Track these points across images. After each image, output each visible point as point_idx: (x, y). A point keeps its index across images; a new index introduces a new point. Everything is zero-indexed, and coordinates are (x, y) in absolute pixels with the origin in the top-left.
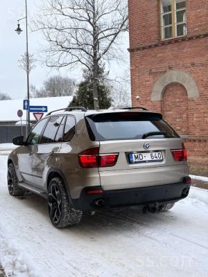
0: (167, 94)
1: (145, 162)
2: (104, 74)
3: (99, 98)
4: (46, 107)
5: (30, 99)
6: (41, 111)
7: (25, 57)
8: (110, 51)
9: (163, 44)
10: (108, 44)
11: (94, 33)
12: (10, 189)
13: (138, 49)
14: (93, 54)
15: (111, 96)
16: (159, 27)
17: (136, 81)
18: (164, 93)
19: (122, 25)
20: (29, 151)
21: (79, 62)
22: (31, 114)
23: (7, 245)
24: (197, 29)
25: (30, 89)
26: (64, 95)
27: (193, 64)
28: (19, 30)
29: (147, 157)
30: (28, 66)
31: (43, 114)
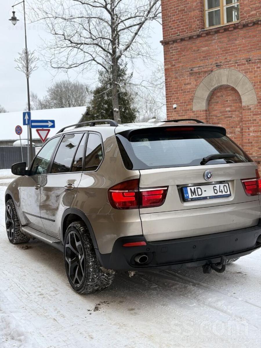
0: (213, 101)
1: (205, 198)
2: (126, 77)
3: (120, 108)
4: (53, 122)
5: (31, 111)
6: (47, 126)
7: (24, 55)
8: (134, 46)
9: (208, 33)
10: (130, 38)
11: (113, 23)
12: (10, 234)
13: (175, 41)
14: (111, 51)
15: (136, 105)
16: (202, 11)
17: (173, 84)
18: (210, 99)
19: (149, 12)
20: (35, 183)
21: (93, 62)
22: (34, 130)
23: (8, 325)
24: (253, 12)
25: (31, 98)
26: (74, 106)
27: (249, 61)
28: (14, 19)
29: (208, 191)
30: (27, 68)
31: (49, 130)
